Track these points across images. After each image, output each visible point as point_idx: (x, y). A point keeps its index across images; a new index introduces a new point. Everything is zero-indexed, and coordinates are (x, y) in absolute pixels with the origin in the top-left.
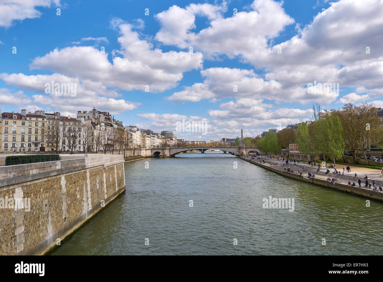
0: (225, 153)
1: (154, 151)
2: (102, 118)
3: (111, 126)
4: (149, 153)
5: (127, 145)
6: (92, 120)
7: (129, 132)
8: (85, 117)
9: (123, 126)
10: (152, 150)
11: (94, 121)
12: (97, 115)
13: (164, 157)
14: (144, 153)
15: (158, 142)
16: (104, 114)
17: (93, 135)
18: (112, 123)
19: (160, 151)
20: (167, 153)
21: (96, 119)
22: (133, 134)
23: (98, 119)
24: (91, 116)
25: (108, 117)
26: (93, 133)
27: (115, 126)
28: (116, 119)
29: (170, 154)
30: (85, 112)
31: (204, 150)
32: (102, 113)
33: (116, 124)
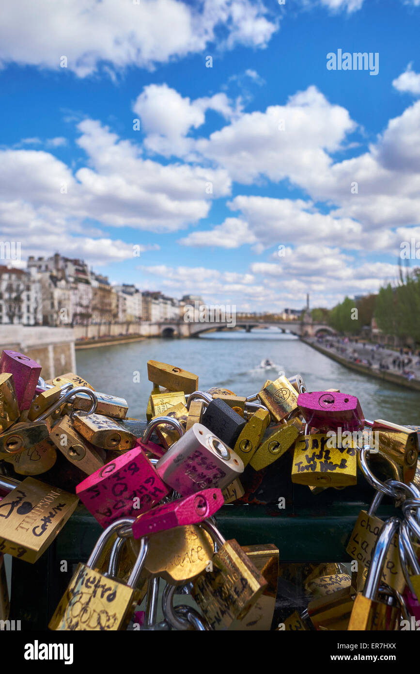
0: (284, 332)
1: (163, 327)
2: (71, 270)
3: (87, 282)
4: (154, 330)
5: (115, 316)
6: (51, 272)
7: (121, 294)
8: (40, 267)
9: (108, 284)
10: (159, 324)
11: (55, 273)
12: (61, 264)
13: (180, 337)
14: (145, 329)
15: (171, 312)
16: (76, 262)
17: (52, 298)
18: (89, 278)
19: (174, 327)
20: (185, 330)
21: (58, 270)
22: (128, 297)
23: (62, 270)
24: (51, 265)
25: (81, 269)
26: (52, 294)
27: (95, 284)
28: (97, 272)
29: (190, 331)
30: (40, 259)
31: (251, 327)
32: (71, 261)
33: (97, 279)
